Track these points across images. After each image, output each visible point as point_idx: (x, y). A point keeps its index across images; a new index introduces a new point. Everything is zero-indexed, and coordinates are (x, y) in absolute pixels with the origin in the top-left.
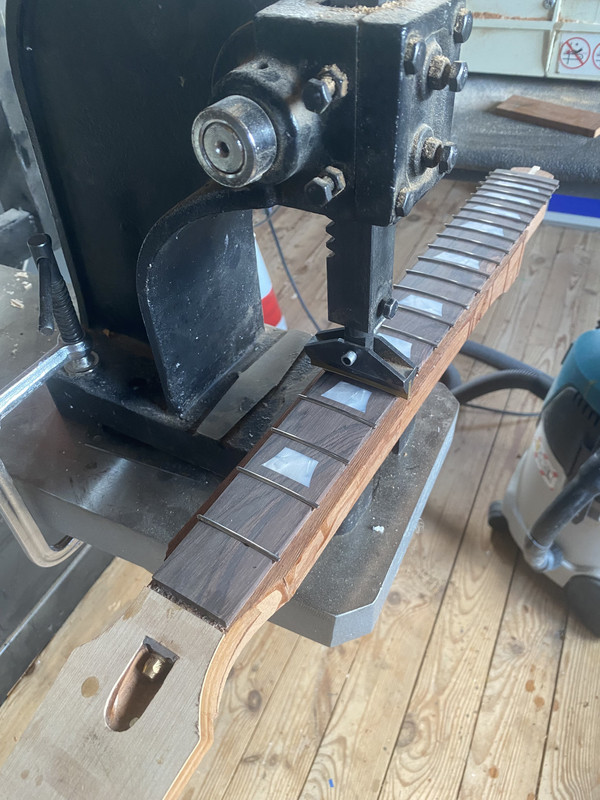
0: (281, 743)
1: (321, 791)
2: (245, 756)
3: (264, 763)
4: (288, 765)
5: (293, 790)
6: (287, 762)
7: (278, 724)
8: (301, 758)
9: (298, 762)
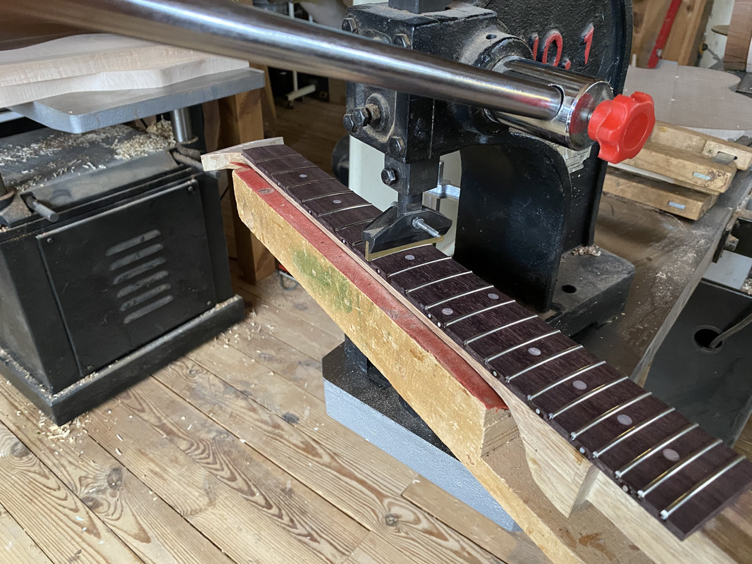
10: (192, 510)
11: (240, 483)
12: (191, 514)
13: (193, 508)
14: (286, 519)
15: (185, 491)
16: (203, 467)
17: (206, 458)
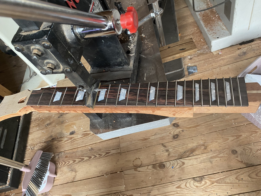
0: (172, 150)
1: (169, 166)
2: (163, 144)
3: (165, 149)
4: (169, 155)
5: (165, 159)
6: (169, 154)
7: (176, 146)
8: (173, 156)
9: (171, 156)
11: (77, 160)
14: (98, 156)
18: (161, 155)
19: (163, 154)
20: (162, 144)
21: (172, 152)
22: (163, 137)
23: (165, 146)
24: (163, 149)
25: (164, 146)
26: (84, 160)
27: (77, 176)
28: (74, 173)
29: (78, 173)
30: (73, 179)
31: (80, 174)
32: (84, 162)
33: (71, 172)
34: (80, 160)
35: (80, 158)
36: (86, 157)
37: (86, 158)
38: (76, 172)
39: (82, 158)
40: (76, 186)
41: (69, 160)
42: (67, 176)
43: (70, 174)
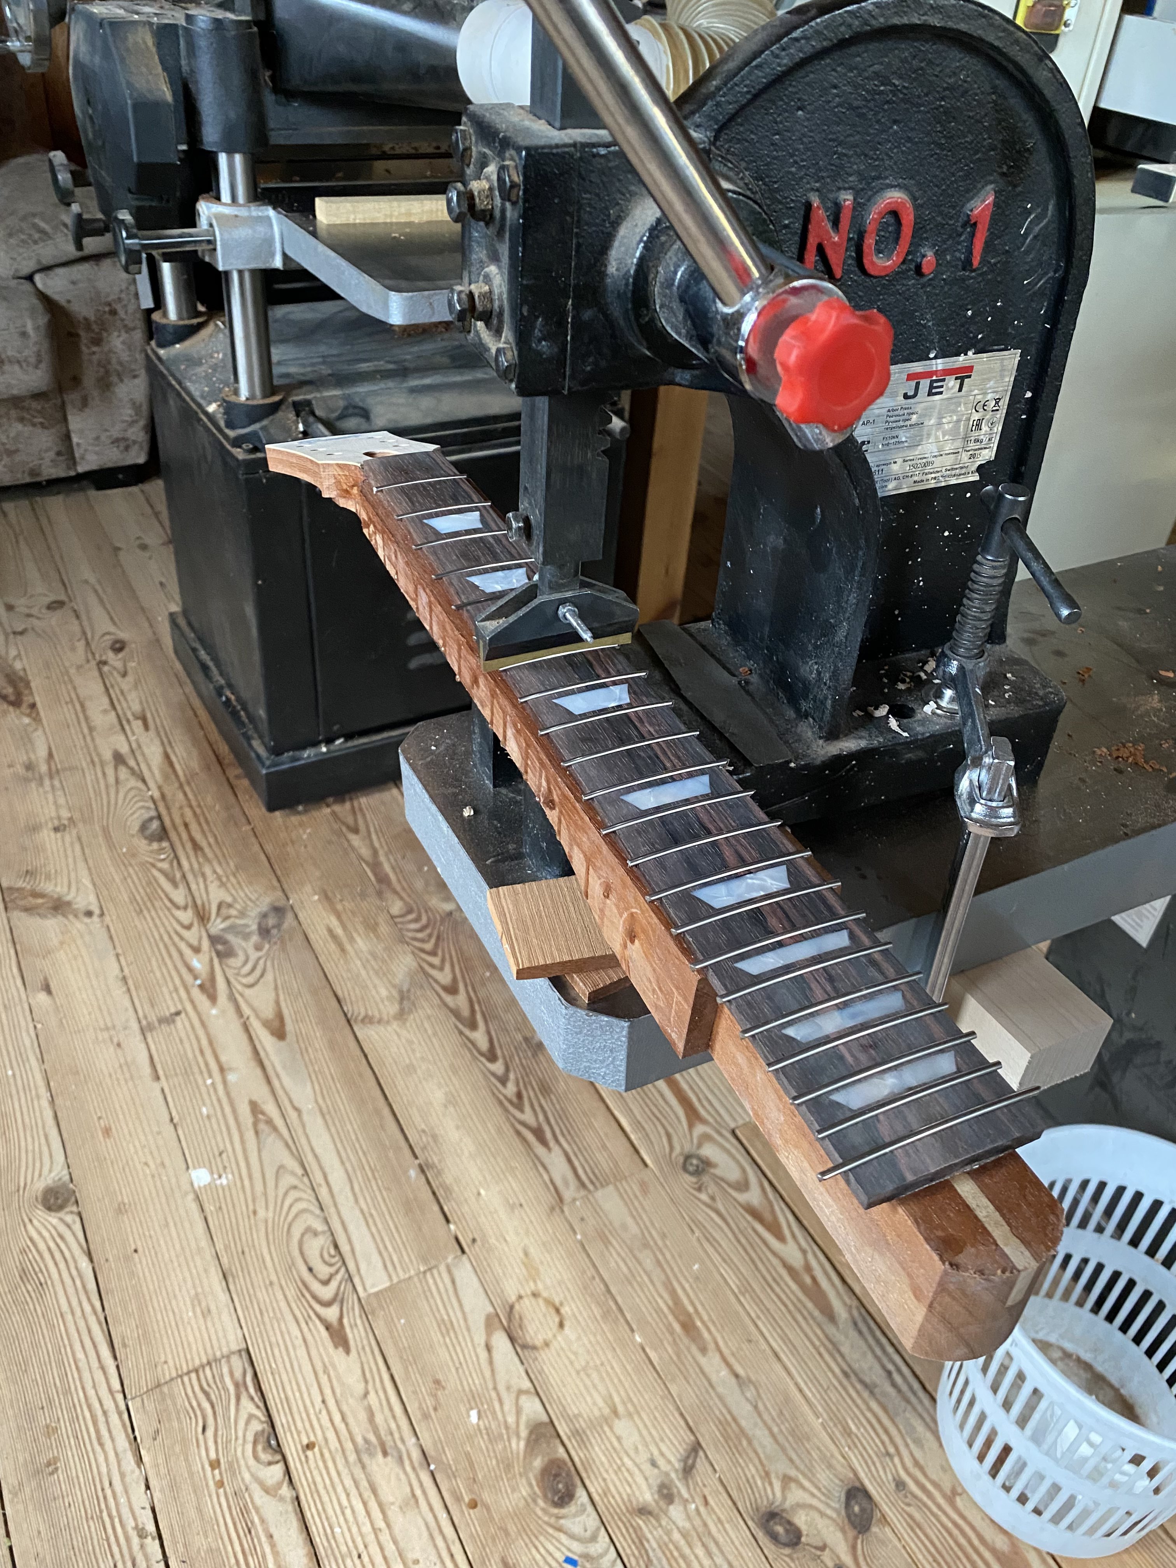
0: (683, 1523)
1: (572, 1537)
2: (701, 1453)
3: (673, 1475)
4: (643, 1511)
8: (640, 1541)
9: (637, 1530)
10: (366, 1016)
11: (460, 1001)
12: (363, 1021)
13: (370, 1013)
14: (510, 1089)
15: (369, 982)
16: (413, 953)
17: (422, 941)
18: (626, 1460)
19: (637, 1471)
20: (696, 1448)
21: (668, 1533)
22: (745, 1443)
23: (693, 1466)
24: (669, 1462)
25: (685, 1460)
26: (467, 1032)
27: (381, 1029)
28: (392, 1009)
29: (398, 1030)
30: (360, 1018)
31: (396, 1037)
32: (461, 1033)
33: (395, 993)
34: (466, 1012)
35: (477, 1007)
36: (488, 1033)
37: (480, 1037)
38: (401, 1015)
39: (479, 1017)
40: (332, 1045)
41: (452, 966)
42: (371, 986)
43: (384, 992)
